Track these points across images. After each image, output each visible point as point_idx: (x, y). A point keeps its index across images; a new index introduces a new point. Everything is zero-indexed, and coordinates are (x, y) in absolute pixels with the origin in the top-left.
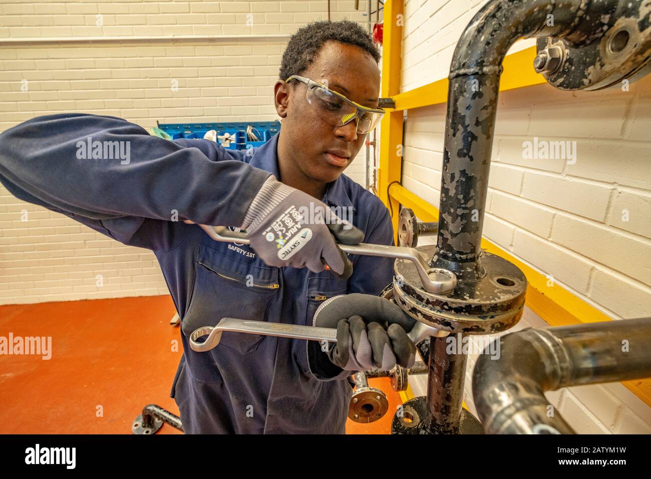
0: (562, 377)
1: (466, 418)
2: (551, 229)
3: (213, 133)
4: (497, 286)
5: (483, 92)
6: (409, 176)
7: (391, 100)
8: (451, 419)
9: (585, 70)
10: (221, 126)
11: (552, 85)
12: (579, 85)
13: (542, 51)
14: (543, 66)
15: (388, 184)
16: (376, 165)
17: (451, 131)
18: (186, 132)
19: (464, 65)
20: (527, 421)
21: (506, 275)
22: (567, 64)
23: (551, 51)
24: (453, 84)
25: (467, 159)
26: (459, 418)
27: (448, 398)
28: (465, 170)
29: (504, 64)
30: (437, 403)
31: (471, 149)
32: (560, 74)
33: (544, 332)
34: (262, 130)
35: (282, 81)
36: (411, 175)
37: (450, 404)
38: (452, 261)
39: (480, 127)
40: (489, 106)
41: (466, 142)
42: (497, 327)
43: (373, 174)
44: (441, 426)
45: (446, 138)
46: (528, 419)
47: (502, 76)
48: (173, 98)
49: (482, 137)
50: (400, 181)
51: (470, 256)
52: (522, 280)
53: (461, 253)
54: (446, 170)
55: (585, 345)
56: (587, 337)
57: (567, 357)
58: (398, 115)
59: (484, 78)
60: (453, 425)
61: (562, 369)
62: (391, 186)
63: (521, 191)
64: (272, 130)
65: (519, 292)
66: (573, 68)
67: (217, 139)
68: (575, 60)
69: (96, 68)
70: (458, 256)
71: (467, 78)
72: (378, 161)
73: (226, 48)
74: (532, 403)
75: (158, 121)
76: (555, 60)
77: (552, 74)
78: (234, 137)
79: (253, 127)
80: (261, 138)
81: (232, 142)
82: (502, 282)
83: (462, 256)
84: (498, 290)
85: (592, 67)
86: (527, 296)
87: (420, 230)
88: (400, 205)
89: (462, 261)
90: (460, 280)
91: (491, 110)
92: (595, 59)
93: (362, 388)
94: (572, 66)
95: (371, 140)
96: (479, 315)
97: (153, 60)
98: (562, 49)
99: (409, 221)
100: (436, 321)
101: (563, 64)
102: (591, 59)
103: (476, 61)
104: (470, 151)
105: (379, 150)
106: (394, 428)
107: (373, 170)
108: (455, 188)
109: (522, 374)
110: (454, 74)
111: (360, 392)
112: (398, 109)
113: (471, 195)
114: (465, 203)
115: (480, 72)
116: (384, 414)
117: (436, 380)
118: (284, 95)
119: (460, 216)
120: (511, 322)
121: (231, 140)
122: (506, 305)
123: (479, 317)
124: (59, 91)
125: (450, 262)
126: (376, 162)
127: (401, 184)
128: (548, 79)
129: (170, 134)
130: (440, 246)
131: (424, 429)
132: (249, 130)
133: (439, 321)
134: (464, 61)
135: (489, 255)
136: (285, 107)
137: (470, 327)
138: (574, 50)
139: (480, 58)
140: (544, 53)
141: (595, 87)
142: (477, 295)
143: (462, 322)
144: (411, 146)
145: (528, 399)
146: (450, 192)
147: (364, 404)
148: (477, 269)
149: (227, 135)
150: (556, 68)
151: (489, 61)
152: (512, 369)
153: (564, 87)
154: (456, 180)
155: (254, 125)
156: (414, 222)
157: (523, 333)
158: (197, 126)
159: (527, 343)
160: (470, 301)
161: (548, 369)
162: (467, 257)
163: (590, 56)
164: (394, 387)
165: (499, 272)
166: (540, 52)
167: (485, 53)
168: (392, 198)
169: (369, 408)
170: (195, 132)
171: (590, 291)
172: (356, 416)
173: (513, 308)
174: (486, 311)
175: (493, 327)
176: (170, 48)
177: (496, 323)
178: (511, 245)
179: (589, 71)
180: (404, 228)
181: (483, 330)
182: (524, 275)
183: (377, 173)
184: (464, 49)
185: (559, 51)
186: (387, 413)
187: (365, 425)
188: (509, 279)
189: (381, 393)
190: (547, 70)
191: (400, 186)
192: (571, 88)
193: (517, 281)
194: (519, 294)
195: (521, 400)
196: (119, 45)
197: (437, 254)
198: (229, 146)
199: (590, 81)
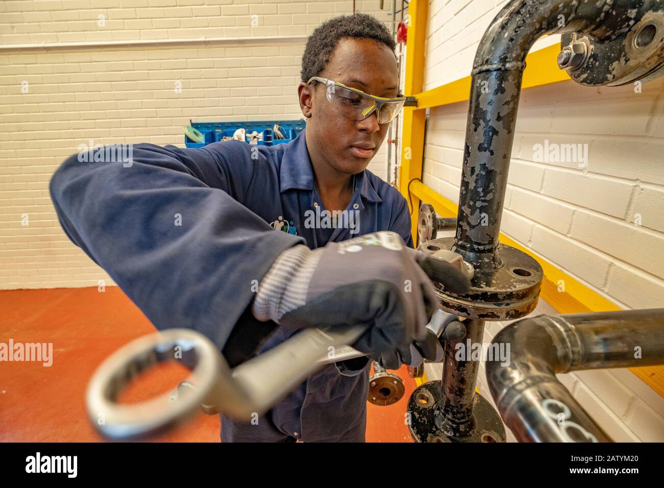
0: (573, 361)
1: (479, 402)
2: (571, 225)
3: (242, 132)
4: (513, 276)
5: (506, 88)
6: (430, 173)
7: (414, 98)
8: (464, 401)
9: (609, 65)
10: (249, 124)
11: (575, 81)
12: (603, 81)
13: (566, 48)
14: (567, 62)
15: (409, 181)
16: (398, 163)
17: (473, 126)
18: (216, 131)
19: (487, 61)
20: (537, 396)
21: (523, 266)
22: (591, 60)
23: (576, 47)
24: (476, 80)
25: (488, 153)
26: (473, 401)
27: (462, 381)
28: (485, 164)
29: (527, 60)
30: (452, 386)
31: (492, 144)
32: (583, 70)
33: (557, 318)
34: (288, 129)
35: (304, 84)
36: (432, 173)
37: (464, 387)
38: (469, 252)
39: (501, 122)
40: (511, 101)
41: (487, 137)
42: (512, 314)
43: (394, 171)
44: (454, 407)
45: (467, 133)
46: (538, 394)
47: (525, 72)
48: (205, 98)
49: (503, 132)
50: (420, 178)
51: (487, 247)
52: (538, 271)
53: (479, 244)
54: (467, 164)
55: (597, 332)
56: (599, 324)
57: (579, 342)
58: (420, 114)
59: (507, 74)
60: (467, 406)
61: (573, 352)
62: (412, 183)
63: (541, 187)
64: (297, 128)
65: (534, 282)
66: (597, 63)
67: (246, 137)
68: (599, 55)
69: (134, 70)
70: (476, 247)
71: (489, 74)
72: (399, 159)
73: (254, 50)
74: (542, 380)
75: (191, 121)
76: (579, 56)
77: (576, 70)
78: (261, 135)
79: (279, 125)
80: (286, 136)
81: (260, 140)
82: (518, 272)
83: (479, 247)
84: (514, 280)
85: (617, 62)
86: (542, 286)
87: (439, 225)
88: (420, 202)
89: (480, 251)
90: (478, 270)
91: (513, 105)
92: (621, 54)
93: (380, 373)
94: (596, 62)
95: (393, 138)
96: (494, 303)
97: (187, 61)
98: (586, 44)
99: (429, 216)
100: (453, 307)
101: (588, 59)
102: (616, 55)
103: (499, 57)
104: (490, 145)
105: (401, 148)
106: (410, 407)
107: (395, 168)
108: (475, 182)
109: (533, 355)
110: (477, 70)
111: (378, 377)
112: (420, 107)
113: (490, 189)
114: (485, 196)
115: (503, 68)
116: (401, 398)
117: (451, 364)
118: (308, 96)
119: (479, 208)
120: (525, 310)
121: (258, 138)
122: (521, 293)
123: (494, 304)
124: (102, 93)
125: (467, 252)
126: (398, 160)
127: (421, 180)
128: (572, 75)
129: (203, 133)
130: (459, 238)
131: (439, 409)
132: (276, 128)
133: (456, 307)
134: (487, 58)
135: (506, 247)
136: (309, 108)
137: (485, 313)
138: (598, 45)
139: (504, 54)
140: (568, 49)
141: (619, 83)
142: (493, 283)
143: (477, 309)
144: (432, 144)
145: (539, 377)
146: (470, 185)
147: (382, 388)
148: (494, 259)
149: (255, 133)
150: (580, 63)
151: (512, 57)
152: (525, 351)
153: (588, 83)
154: (476, 172)
155: (280, 123)
156: (434, 217)
157: (537, 319)
158: (227, 125)
159: (541, 328)
160: (486, 289)
161: (560, 352)
162: (485, 247)
163: (615, 51)
164: (410, 373)
165: (517, 264)
166: (564, 48)
167: (508, 49)
168: (413, 194)
169: (386, 392)
170: (225, 130)
171: (608, 286)
172: (374, 398)
173: (528, 297)
174: (501, 298)
175: (508, 314)
176: (203, 50)
177: (511, 310)
178: (530, 241)
179: (613, 66)
180: (424, 223)
181: (498, 317)
182: (540, 266)
183: (398, 170)
184: (488, 45)
185: (583, 47)
186: (403, 398)
187: (382, 407)
188: (526, 270)
189: (398, 379)
190: (571, 66)
191: (421, 183)
192: (594, 84)
193: (534, 272)
194: (534, 284)
195: (532, 378)
196: (155, 48)
197: (456, 245)
198: (256, 144)
199: (614, 75)
